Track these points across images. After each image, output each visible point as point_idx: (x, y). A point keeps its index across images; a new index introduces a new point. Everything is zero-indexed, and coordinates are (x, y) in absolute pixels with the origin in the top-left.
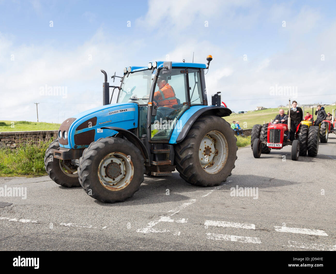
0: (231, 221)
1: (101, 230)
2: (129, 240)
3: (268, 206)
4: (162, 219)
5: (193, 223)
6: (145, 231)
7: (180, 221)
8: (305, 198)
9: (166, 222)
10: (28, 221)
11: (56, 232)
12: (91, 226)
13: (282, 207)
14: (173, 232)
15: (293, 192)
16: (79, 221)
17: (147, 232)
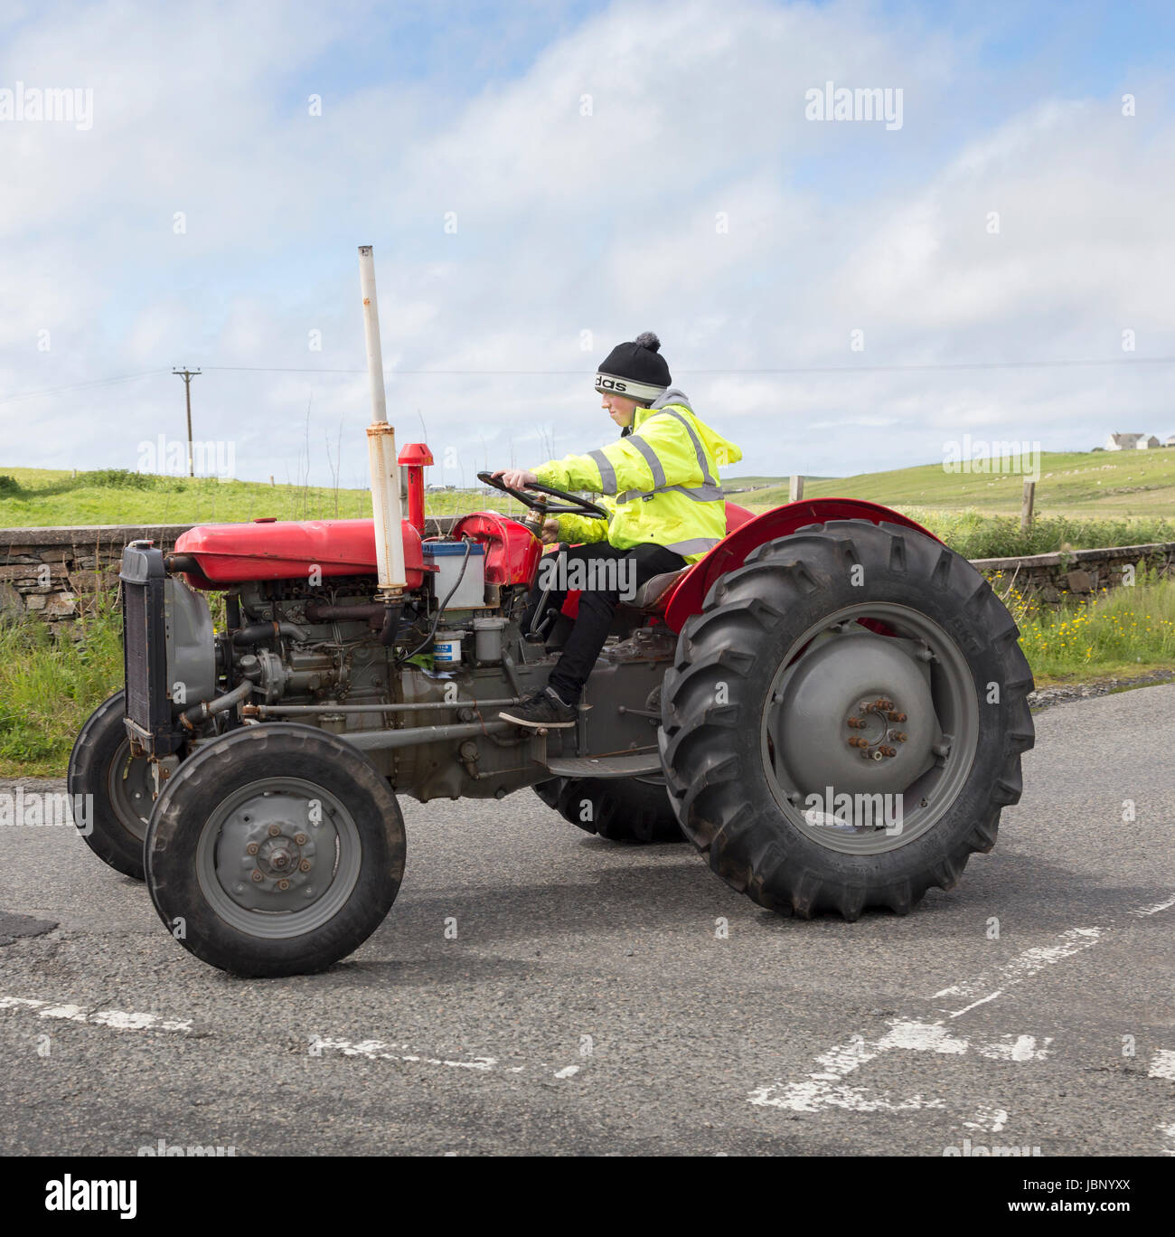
1: (545, 1086)
2: (706, 1146)
4: (901, 1032)
5: (1079, 1063)
6: (800, 1098)
7: (1004, 1048)
9: (925, 1052)
10: (144, 1020)
11: (296, 1088)
12: (491, 1061)
14: (960, 1112)
16: (423, 1032)
17: (809, 1105)
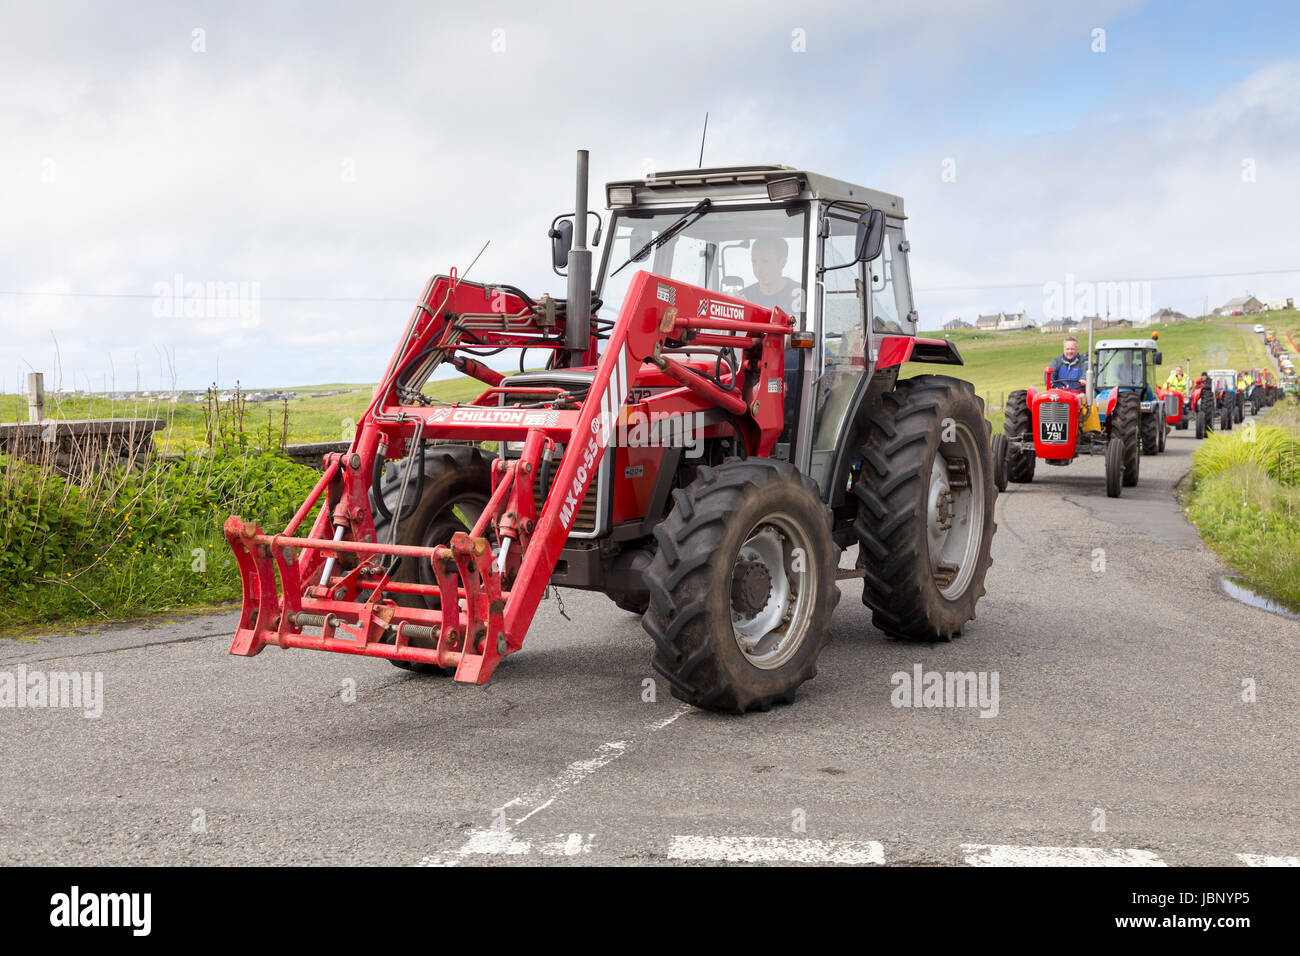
0: (780, 834)
3: (930, 756)
4: (478, 840)
7: (558, 845)
8: (1074, 716)
13: (985, 758)
15: (1025, 691)
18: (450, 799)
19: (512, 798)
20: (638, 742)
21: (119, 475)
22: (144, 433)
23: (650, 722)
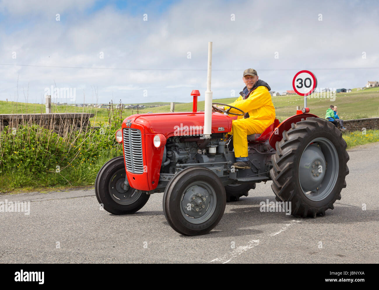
18: (192, 257)
19: (215, 258)
20: (264, 240)
21: (77, 134)
22: (86, 119)
23: (270, 233)
